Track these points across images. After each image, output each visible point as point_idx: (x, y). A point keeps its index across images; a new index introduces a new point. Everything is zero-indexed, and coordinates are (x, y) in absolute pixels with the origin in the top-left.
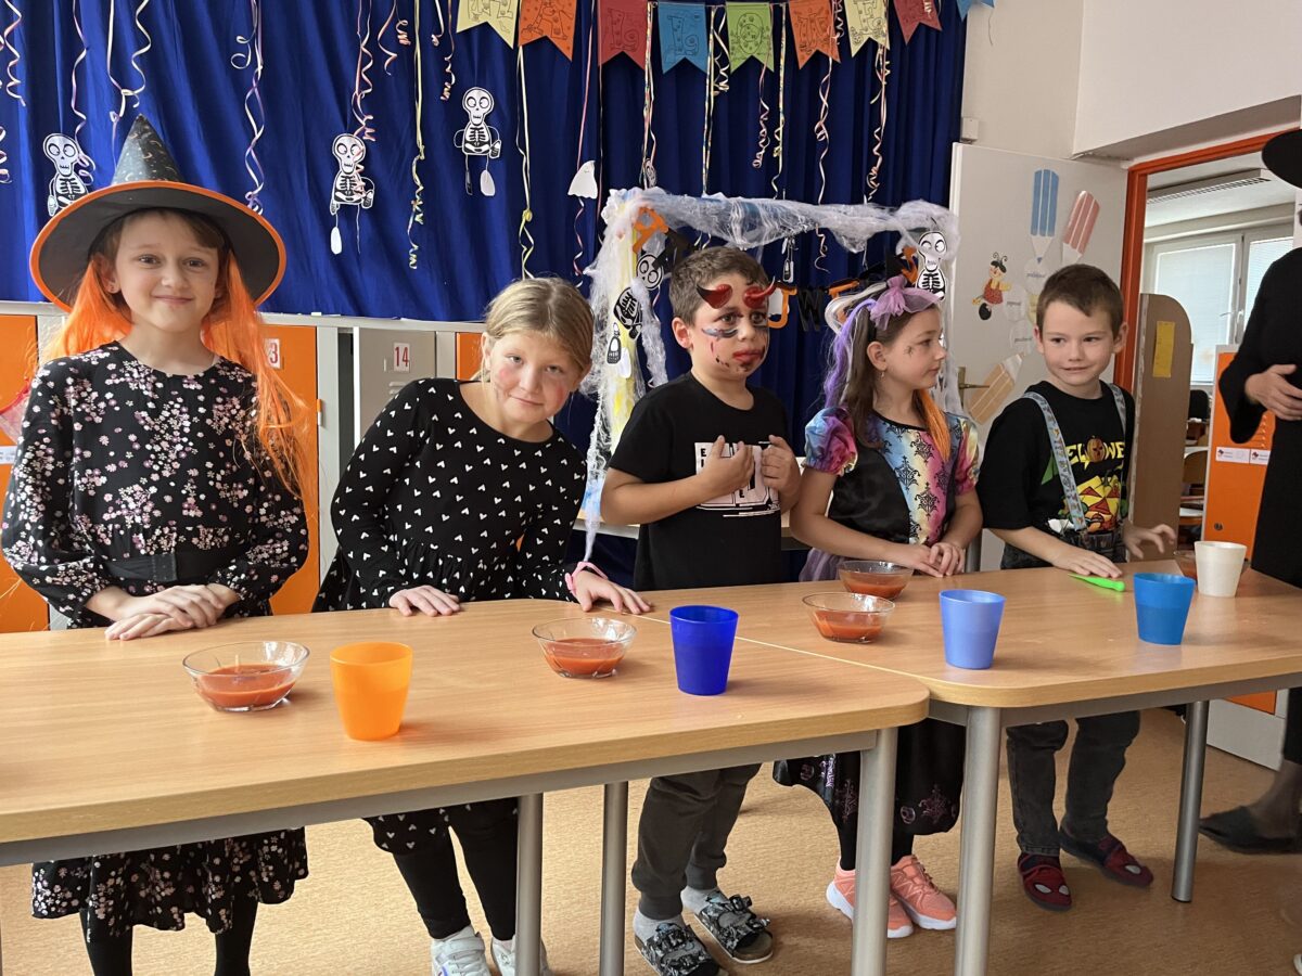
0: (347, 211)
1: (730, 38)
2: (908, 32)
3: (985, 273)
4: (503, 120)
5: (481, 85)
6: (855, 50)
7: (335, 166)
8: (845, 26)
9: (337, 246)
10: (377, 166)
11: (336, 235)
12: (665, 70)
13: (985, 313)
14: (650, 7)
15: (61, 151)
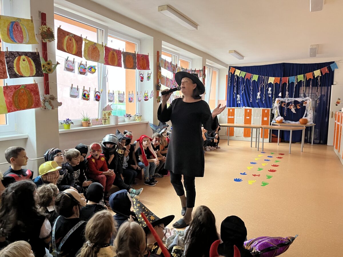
0: (258, 99)
1: (298, 79)
2: (324, 74)
3: (337, 100)
4: (272, 90)
5: (270, 87)
6: (316, 77)
7: (257, 95)
8: (314, 75)
9: (257, 102)
10: (261, 95)
11: (257, 101)
12: (290, 83)
13: (337, 105)
14: (288, 78)
15: (238, 96)
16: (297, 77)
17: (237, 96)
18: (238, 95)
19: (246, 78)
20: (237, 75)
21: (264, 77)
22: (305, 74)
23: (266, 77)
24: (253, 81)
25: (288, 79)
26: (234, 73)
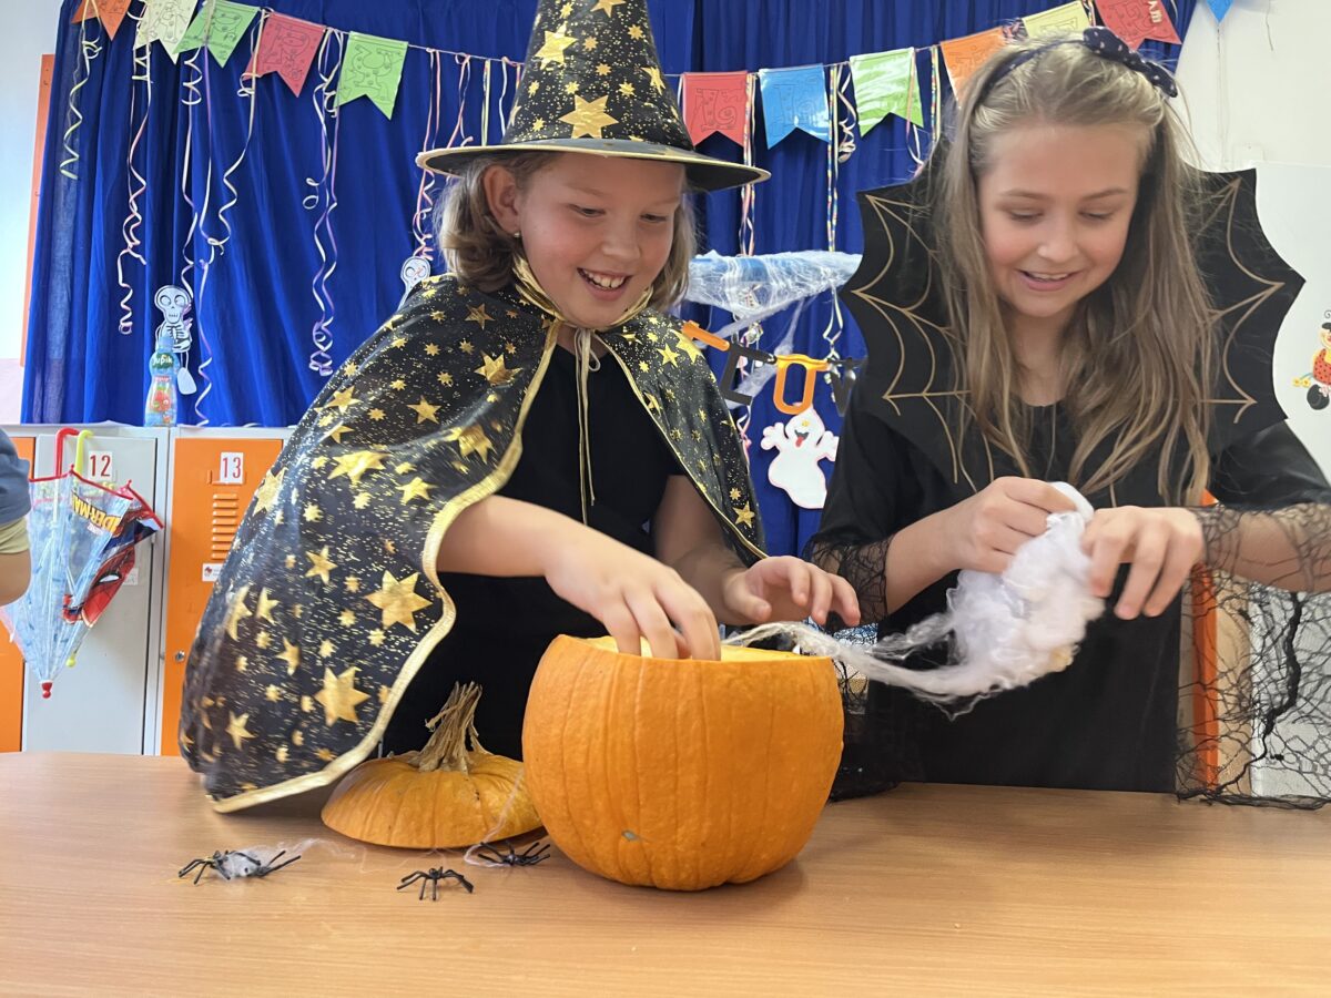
1: (860, 97)
12: (771, 143)
14: (750, 78)
15: (172, 301)
16: (846, 72)
17: (162, 304)
18: (168, 291)
19: (252, 73)
20: (157, 45)
21: (477, 67)
22: (934, 50)
23: (496, 68)
24: (342, 108)
25: (751, 93)
26: (128, 28)
